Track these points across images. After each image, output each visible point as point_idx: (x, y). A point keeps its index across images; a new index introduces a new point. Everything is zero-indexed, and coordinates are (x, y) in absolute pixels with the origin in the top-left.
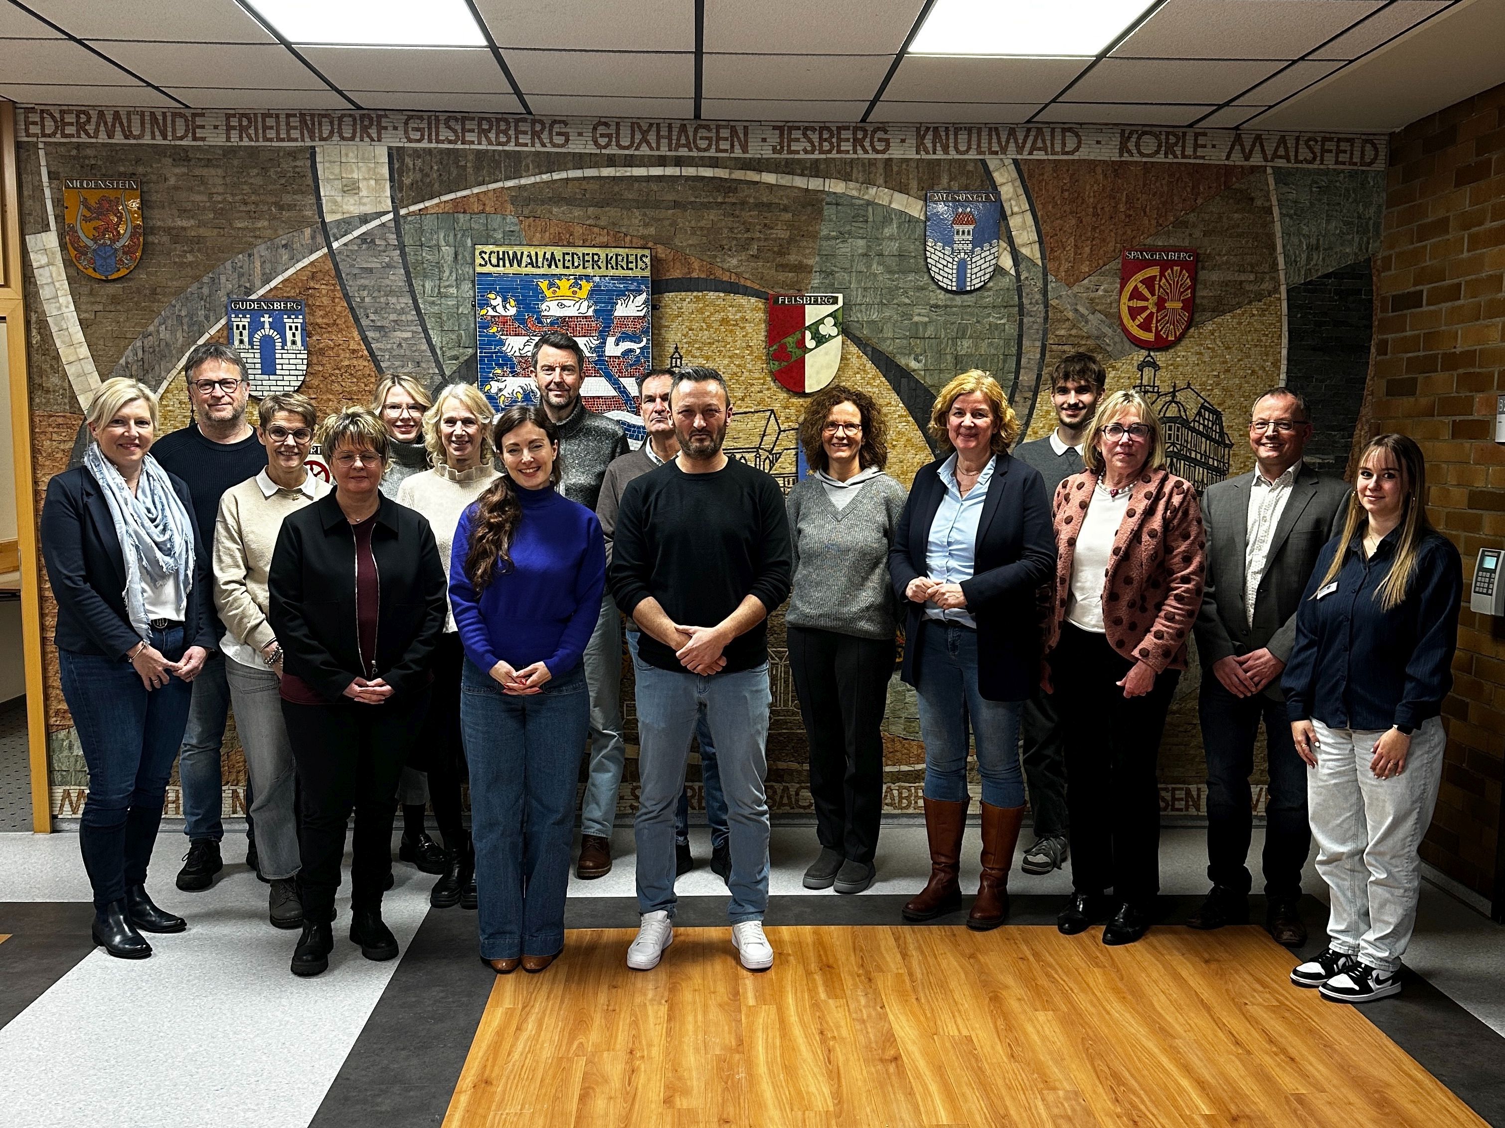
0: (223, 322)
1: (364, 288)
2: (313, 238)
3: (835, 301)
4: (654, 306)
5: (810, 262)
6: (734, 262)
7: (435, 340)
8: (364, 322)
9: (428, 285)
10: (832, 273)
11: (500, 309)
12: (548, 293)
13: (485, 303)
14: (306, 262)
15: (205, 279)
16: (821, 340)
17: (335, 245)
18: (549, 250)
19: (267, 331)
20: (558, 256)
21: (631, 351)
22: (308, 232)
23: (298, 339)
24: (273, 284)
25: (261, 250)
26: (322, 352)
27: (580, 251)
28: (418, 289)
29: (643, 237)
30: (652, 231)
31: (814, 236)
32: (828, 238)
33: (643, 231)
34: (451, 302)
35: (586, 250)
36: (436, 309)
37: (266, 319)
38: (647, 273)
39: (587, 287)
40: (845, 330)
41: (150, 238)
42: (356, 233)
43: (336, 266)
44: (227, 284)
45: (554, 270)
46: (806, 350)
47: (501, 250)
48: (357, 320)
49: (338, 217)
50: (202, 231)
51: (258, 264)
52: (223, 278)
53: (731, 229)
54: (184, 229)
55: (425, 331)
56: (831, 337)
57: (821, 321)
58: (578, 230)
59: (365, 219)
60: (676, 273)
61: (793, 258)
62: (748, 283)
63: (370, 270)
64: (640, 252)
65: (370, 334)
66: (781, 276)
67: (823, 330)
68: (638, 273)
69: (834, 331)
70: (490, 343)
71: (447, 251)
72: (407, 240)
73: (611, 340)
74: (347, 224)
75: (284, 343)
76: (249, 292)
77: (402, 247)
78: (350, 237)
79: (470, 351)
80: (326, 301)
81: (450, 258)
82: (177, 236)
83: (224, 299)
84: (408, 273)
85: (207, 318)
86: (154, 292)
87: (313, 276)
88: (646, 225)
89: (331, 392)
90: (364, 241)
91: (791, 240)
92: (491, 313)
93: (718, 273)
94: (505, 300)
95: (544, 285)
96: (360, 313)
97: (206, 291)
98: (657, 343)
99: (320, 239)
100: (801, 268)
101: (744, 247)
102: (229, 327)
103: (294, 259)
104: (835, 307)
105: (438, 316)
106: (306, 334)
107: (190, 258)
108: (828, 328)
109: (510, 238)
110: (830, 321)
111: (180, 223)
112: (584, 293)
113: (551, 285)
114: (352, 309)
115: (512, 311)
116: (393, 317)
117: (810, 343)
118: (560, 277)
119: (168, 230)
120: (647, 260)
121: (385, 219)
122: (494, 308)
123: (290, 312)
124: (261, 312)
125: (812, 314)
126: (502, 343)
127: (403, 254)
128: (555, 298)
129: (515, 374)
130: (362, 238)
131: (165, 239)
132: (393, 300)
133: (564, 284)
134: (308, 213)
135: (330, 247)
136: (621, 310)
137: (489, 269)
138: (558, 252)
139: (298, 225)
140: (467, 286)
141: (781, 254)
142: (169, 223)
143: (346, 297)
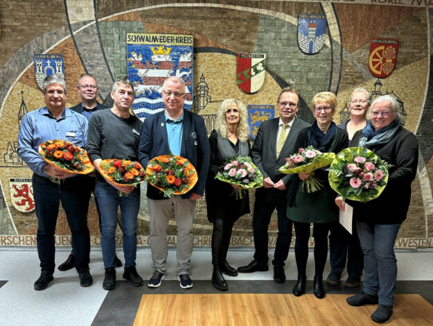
0: (33, 63)
1: (85, 50)
2: (65, 30)
3: (263, 56)
4: (195, 58)
5: (254, 41)
6: (225, 41)
7: (112, 70)
8: (85, 63)
9: (109, 49)
10: (262, 46)
11: (136, 58)
12: (154, 52)
13: (130, 56)
14: (63, 40)
15: (25, 46)
16: (257, 72)
17: (74, 33)
18: (155, 35)
19: (49, 67)
20: (158, 37)
21: (186, 75)
22: (63, 28)
23: (61, 70)
24: (51, 48)
25: (46, 35)
26: (70, 75)
27: (167, 36)
28: (105, 51)
29: (190, 31)
30: (194, 28)
31: (255, 31)
32: (261, 32)
33: (190, 28)
34: (118, 56)
35: (168, 35)
36: (112, 58)
37: (49, 62)
38: (192, 44)
39: (169, 49)
40: (266, 69)
41: (4, 30)
42: (82, 29)
43: (74, 41)
44: (34, 48)
45: (156, 43)
46: (251, 76)
47: (136, 35)
48: (83, 62)
49: (75, 22)
50: (24, 27)
51: (45, 40)
52: (32, 46)
53: (224, 28)
54: (16, 26)
55: (108, 67)
56: (261, 71)
57: (257, 65)
58: (166, 28)
59: (85, 23)
60: (203, 45)
61: (247, 40)
62: (230, 50)
63: (87, 43)
64: (189, 36)
65: (87, 68)
66: (243, 47)
67: (258, 68)
68: (189, 44)
69: (262, 69)
70: (132, 71)
71: (116, 36)
72: (101, 31)
73: (178, 71)
74: (78, 25)
75: (56, 71)
76: (42, 51)
77: (99, 34)
78: (79, 30)
79: (125, 75)
80: (71, 55)
81: (117, 39)
82: (14, 29)
83: (33, 54)
84: (101, 45)
85: (27, 61)
86: (6, 51)
87: (66, 46)
88: (191, 26)
89: (74, 90)
90: (85, 32)
91: (246, 33)
92: (133, 60)
93: (219, 45)
94: (138, 54)
95: (152, 49)
96: (84, 59)
97: (26, 51)
98: (195, 72)
99: (68, 31)
100: (250, 44)
101: (229, 35)
102: (35, 65)
103: (59, 39)
104: (262, 59)
105: (113, 61)
106: (64, 68)
107: (19, 38)
108: (260, 67)
109: (140, 30)
110: (261, 64)
111: (15, 24)
112: (168, 52)
113: (155, 49)
114: (81, 58)
115: (141, 59)
116: (96, 61)
117: (253, 73)
118: (159, 46)
119: (10, 27)
120: (192, 39)
121: (93, 23)
122: (134, 58)
123: (57, 59)
124: (46, 59)
125: (254, 61)
126: (137, 71)
127: (100, 37)
128: (157, 54)
129: (142, 84)
130: (84, 31)
131: (10, 30)
132: (96, 55)
133: (160, 48)
134: (64, 20)
135: (72, 34)
136: (182, 59)
137: (131, 42)
138: (158, 36)
139: (60, 25)
140: (123, 50)
141: (243, 38)
142: (11, 24)
143: (79, 54)
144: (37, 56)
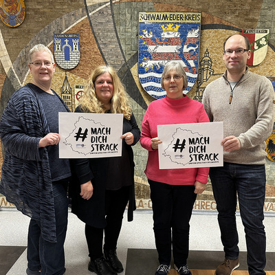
0: (52, 42)
1: (100, 29)
2: (83, 12)
3: (266, 32)
4: (201, 33)
5: (257, 18)
6: (230, 18)
7: (123, 48)
8: (99, 42)
9: (121, 28)
10: (265, 22)
11: (147, 35)
12: (164, 29)
14: (80, 20)
15: (46, 27)
16: (260, 46)
17: (90, 14)
19: (67, 45)
21: (192, 50)
22: (81, 9)
23: (77, 48)
24: (69, 28)
25: (65, 16)
26: (85, 53)
28: (118, 29)
29: (197, 9)
30: (201, 7)
31: (259, 8)
32: (264, 9)
33: (197, 7)
34: (129, 34)
35: (178, 13)
36: (124, 37)
37: (66, 41)
39: (178, 26)
40: (269, 44)
41: (28, 13)
42: (97, 10)
43: (90, 22)
44: (54, 29)
45: (166, 21)
47: (148, 14)
48: (97, 41)
49: (91, 4)
50: (45, 10)
51: (64, 21)
52: (52, 27)
53: (229, 6)
54: (39, 9)
55: (120, 45)
56: (264, 45)
57: (261, 39)
58: (175, 7)
59: (100, 5)
60: (208, 22)
61: (251, 17)
62: (234, 26)
63: (102, 23)
64: (197, 14)
65: (101, 46)
66: (246, 23)
67: (261, 43)
68: (197, 22)
69: (265, 43)
70: (143, 48)
71: (128, 16)
72: (115, 12)
73: (185, 46)
74: (94, 7)
75: (72, 49)
76: (61, 31)
77: (113, 15)
78: (95, 11)
79: (135, 52)
80: (86, 34)
81: (129, 18)
82: (36, 12)
83: (53, 34)
84: (114, 24)
85: (47, 41)
86: (29, 32)
87: (82, 26)
88: (198, 5)
89: (88, 67)
90: (100, 13)
91: (251, 10)
92: (144, 37)
93: (224, 22)
95: (163, 26)
96: (98, 38)
97: (46, 31)
98: (201, 48)
99: (85, 12)
100: (253, 20)
101: (234, 13)
103: (76, 20)
104: (266, 34)
105: (125, 39)
106: (80, 46)
107: (41, 19)
108: (263, 42)
109: (150, 10)
111: (37, 7)
112: (177, 29)
113: (165, 26)
114: (95, 37)
115: (151, 36)
116: (109, 40)
117: (256, 47)
118: (168, 23)
119: (33, 10)
120: (200, 17)
121: (107, 4)
122: (145, 35)
123: (74, 38)
124: (65, 38)
126: (147, 48)
127: (113, 17)
128: (166, 31)
129: (151, 59)
131: (33, 13)
132: (109, 34)
133: (170, 26)
134: (81, 3)
135: (88, 15)
136: (189, 35)
138: (168, 14)
139: (77, 7)
140: (134, 28)
141: (247, 15)
142: (34, 7)
143: (94, 33)
144: (57, 35)
